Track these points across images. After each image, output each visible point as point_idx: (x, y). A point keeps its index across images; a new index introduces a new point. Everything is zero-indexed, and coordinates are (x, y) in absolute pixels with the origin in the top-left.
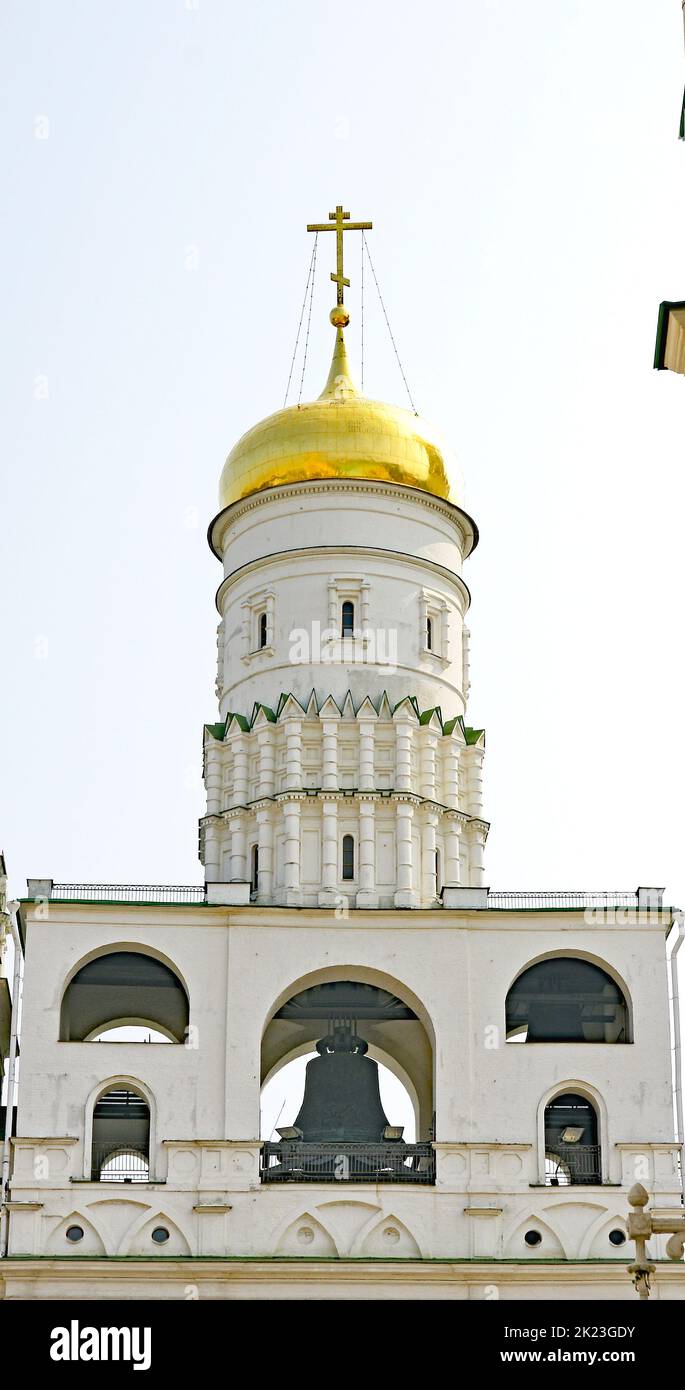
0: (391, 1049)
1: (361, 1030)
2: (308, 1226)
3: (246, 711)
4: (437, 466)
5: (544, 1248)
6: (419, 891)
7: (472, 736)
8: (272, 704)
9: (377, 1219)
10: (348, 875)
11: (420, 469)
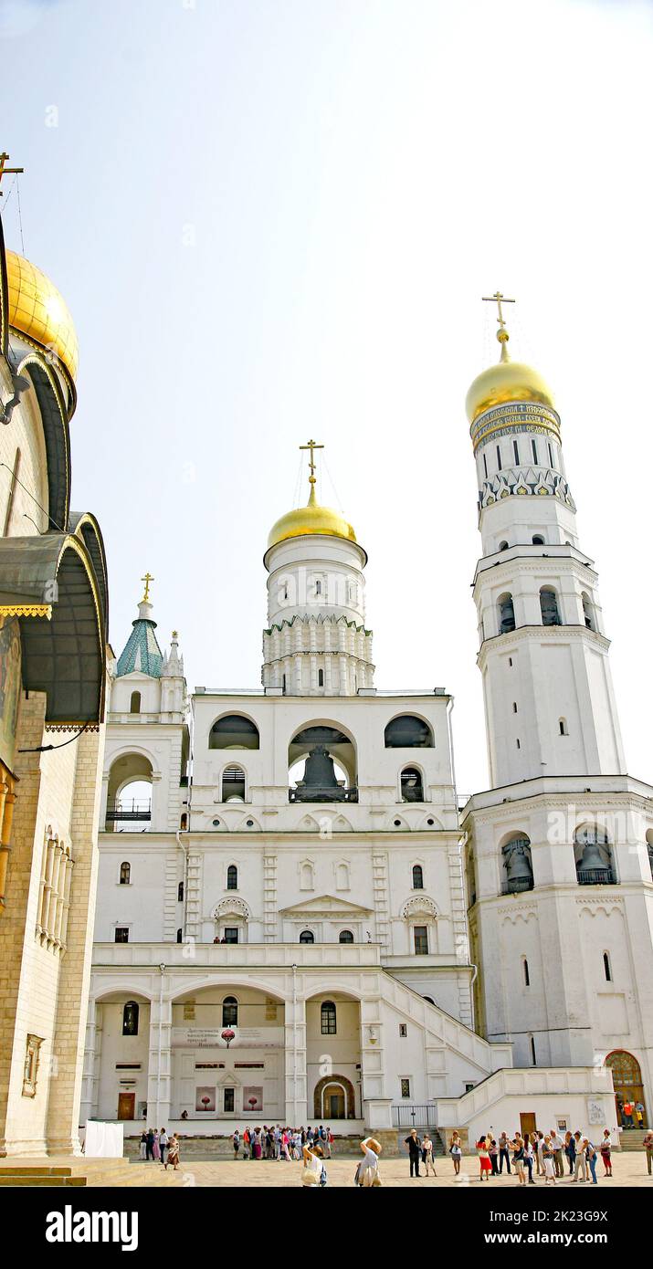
0: (338, 755)
1: (327, 747)
2: (309, 819)
3: (280, 624)
4: (352, 534)
5: (402, 827)
6: (349, 690)
7: (367, 633)
8: (290, 621)
9: (336, 816)
10: (321, 684)
11: (346, 533)
